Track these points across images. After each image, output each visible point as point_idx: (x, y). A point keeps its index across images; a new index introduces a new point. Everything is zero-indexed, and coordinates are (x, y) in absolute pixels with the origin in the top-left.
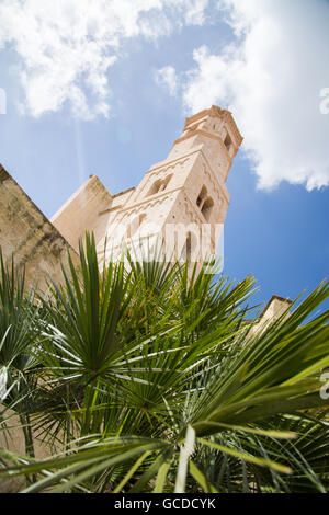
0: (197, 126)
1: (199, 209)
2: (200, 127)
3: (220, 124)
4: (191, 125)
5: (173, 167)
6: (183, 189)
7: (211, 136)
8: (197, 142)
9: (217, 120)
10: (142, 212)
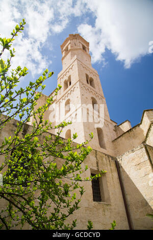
0: (67, 47)
1: (89, 85)
2: (69, 48)
3: (77, 42)
4: (64, 48)
5: (68, 72)
6: (79, 81)
7: (77, 49)
8: (72, 55)
9: (75, 41)
10: (67, 99)
